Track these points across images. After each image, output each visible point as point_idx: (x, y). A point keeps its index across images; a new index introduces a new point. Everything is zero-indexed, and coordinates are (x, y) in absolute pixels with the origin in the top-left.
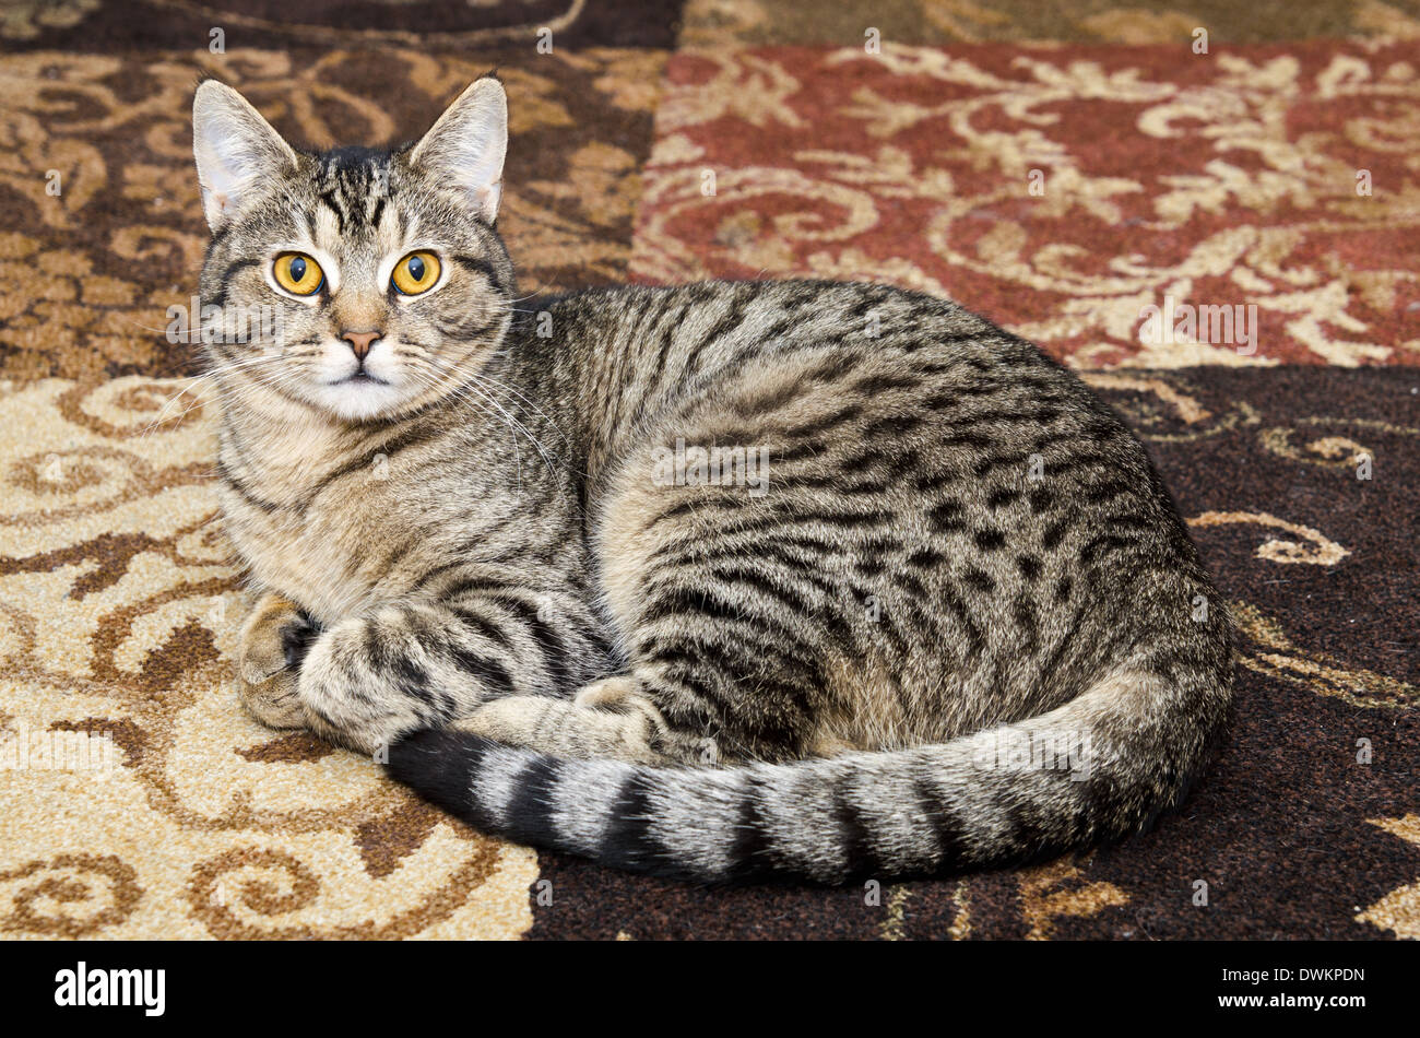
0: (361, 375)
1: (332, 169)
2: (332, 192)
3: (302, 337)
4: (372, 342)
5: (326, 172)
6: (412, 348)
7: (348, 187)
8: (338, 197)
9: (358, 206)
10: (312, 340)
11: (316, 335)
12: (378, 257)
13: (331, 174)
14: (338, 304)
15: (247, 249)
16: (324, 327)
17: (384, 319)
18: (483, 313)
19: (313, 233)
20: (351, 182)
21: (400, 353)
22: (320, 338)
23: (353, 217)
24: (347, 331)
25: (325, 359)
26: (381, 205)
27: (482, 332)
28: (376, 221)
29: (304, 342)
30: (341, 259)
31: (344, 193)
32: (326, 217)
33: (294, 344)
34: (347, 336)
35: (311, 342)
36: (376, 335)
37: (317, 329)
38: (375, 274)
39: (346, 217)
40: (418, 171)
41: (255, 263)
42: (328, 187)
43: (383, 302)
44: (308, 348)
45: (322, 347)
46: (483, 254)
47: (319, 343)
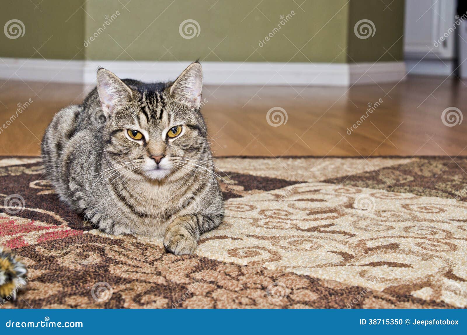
0: (158, 168)
1: (144, 97)
2: (145, 107)
3: (138, 157)
4: (161, 158)
5: (142, 98)
6: (175, 158)
7: (150, 105)
8: (147, 109)
9: (154, 112)
10: (141, 157)
11: (142, 156)
12: (162, 130)
13: (144, 100)
14: (149, 146)
15: (118, 126)
16: (145, 153)
17: (165, 150)
18: (196, 142)
19: (139, 123)
20: (151, 103)
21: (171, 160)
22: (144, 157)
23: (152, 116)
24: (153, 156)
25: (145, 164)
26: (162, 112)
27: (197, 149)
28: (161, 118)
29: (138, 159)
30: (149, 131)
31: (149, 107)
32: (143, 117)
33: (135, 159)
34: (153, 157)
35: (141, 158)
36: (163, 156)
37: (143, 154)
38: (161, 135)
39: (150, 116)
40: (173, 96)
41: (121, 130)
42: (143, 105)
43: (164, 144)
44: (140, 160)
45: (144, 160)
46: (197, 123)
47: (143, 159)
